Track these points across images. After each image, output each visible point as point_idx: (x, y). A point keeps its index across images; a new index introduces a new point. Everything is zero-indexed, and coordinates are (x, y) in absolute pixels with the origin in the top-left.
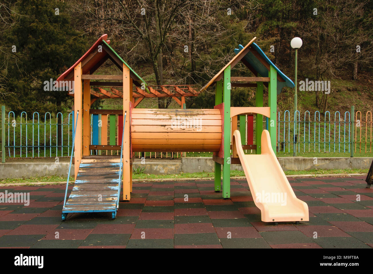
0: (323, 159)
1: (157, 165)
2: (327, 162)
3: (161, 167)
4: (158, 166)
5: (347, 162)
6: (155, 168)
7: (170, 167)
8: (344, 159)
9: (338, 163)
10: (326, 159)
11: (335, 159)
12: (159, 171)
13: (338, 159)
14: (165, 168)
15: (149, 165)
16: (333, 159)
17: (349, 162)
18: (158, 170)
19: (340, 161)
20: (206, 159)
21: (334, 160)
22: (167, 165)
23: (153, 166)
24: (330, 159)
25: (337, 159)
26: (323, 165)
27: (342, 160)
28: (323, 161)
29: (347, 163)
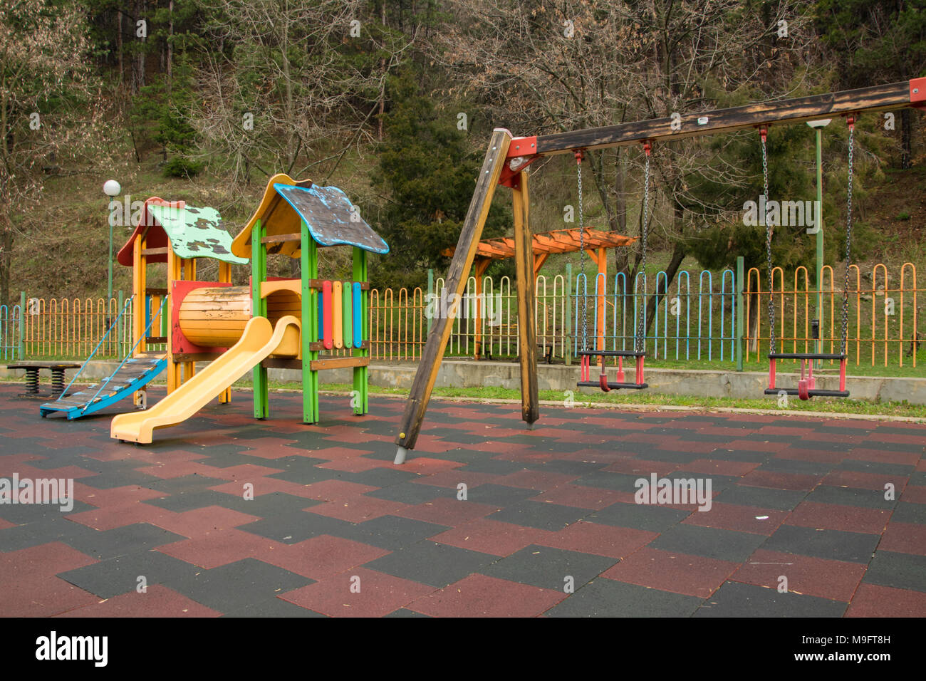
0: (667, 374)
1: (388, 371)
2: (677, 379)
3: (392, 375)
4: (389, 374)
5: (720, 381)
6: (385, 375)
7: (404, 375)
8: (715, 376)
9: (701, 383)
10: (674, 374)
11: (694, 374)
12: (389, 382)
13: (702, 374)
14: (398, 377)
15: (376, 372)
16: (690, 374)
17: (724, 382)
18: (388, 379)
19: (705, 379)
20: (456, 365)
21: (692, 376)
22: (400, 372)
23: (382, 373)
24: (684, 373)
25: (697, 374)
26: (668, 385)
27: (710, 376)
28: (667, 377)
29: (720, 385)
